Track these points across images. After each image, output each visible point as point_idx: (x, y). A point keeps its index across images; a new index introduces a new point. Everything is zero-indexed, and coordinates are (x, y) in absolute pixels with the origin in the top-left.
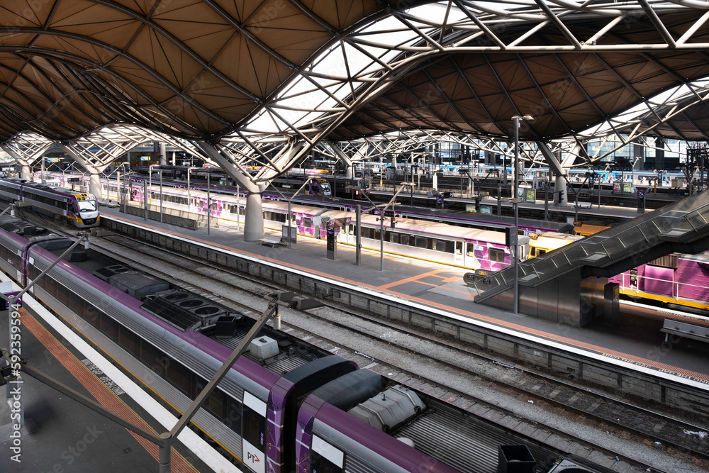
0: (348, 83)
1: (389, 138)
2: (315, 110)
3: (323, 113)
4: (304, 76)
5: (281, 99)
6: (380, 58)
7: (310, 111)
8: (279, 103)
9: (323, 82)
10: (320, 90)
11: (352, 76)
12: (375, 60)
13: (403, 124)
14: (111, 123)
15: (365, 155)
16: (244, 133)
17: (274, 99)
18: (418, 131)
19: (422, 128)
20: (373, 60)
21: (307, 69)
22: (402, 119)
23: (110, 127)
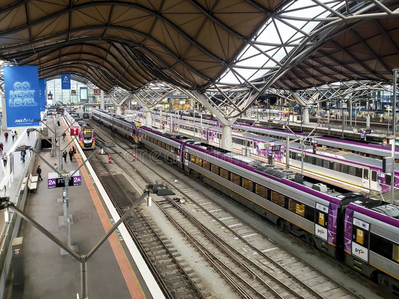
0: (283, 48)
1: (333, 88)
2: (262, 68)
3: (269, 70)
4: (251, 45)
5: (238, 61)
6: (301, 29)
7: (259, 69)
8: (238, 64)
9: (264, 48)
10: (262, 54)
11: (284, 43)
12: (298, 31)
13: (343, 77)
14: (153, 80)
15: (316, 100)
16: (218, 86)
17: (235, 61)
18: (354, 82)
19: (358, 79)
20: (296, 31)
21: (253, 40)
22: (341, 73)
23: (154, 83)
